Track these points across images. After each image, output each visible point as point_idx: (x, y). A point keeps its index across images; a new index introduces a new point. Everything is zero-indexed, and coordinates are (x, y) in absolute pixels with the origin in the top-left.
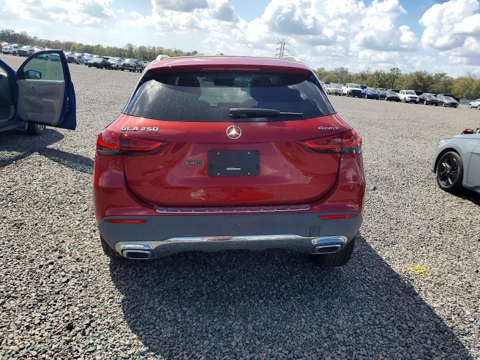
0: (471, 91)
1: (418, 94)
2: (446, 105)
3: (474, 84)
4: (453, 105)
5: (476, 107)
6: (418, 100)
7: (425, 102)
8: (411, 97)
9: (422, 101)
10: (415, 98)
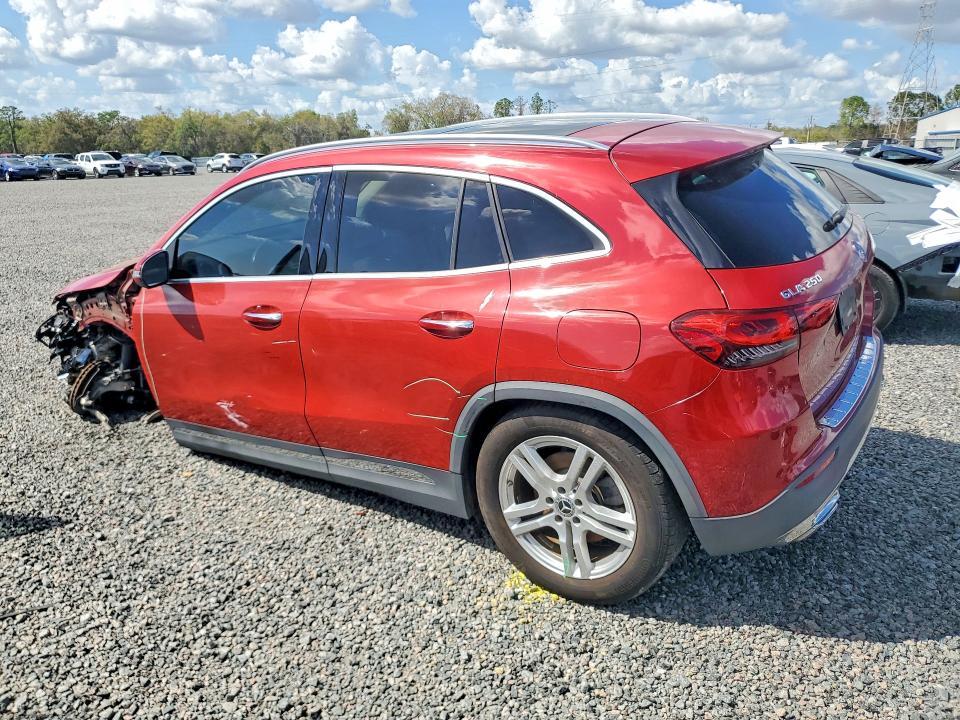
0: (174, 140)
1: (117, 156)
2: (176, 172)
3: (175, 128)
4: (189, 171)
5: (220, 169)
6: (122, 169)
7: (137, 171)
8: (107, 166)
9: (130, 170)
10: (116, 165)
